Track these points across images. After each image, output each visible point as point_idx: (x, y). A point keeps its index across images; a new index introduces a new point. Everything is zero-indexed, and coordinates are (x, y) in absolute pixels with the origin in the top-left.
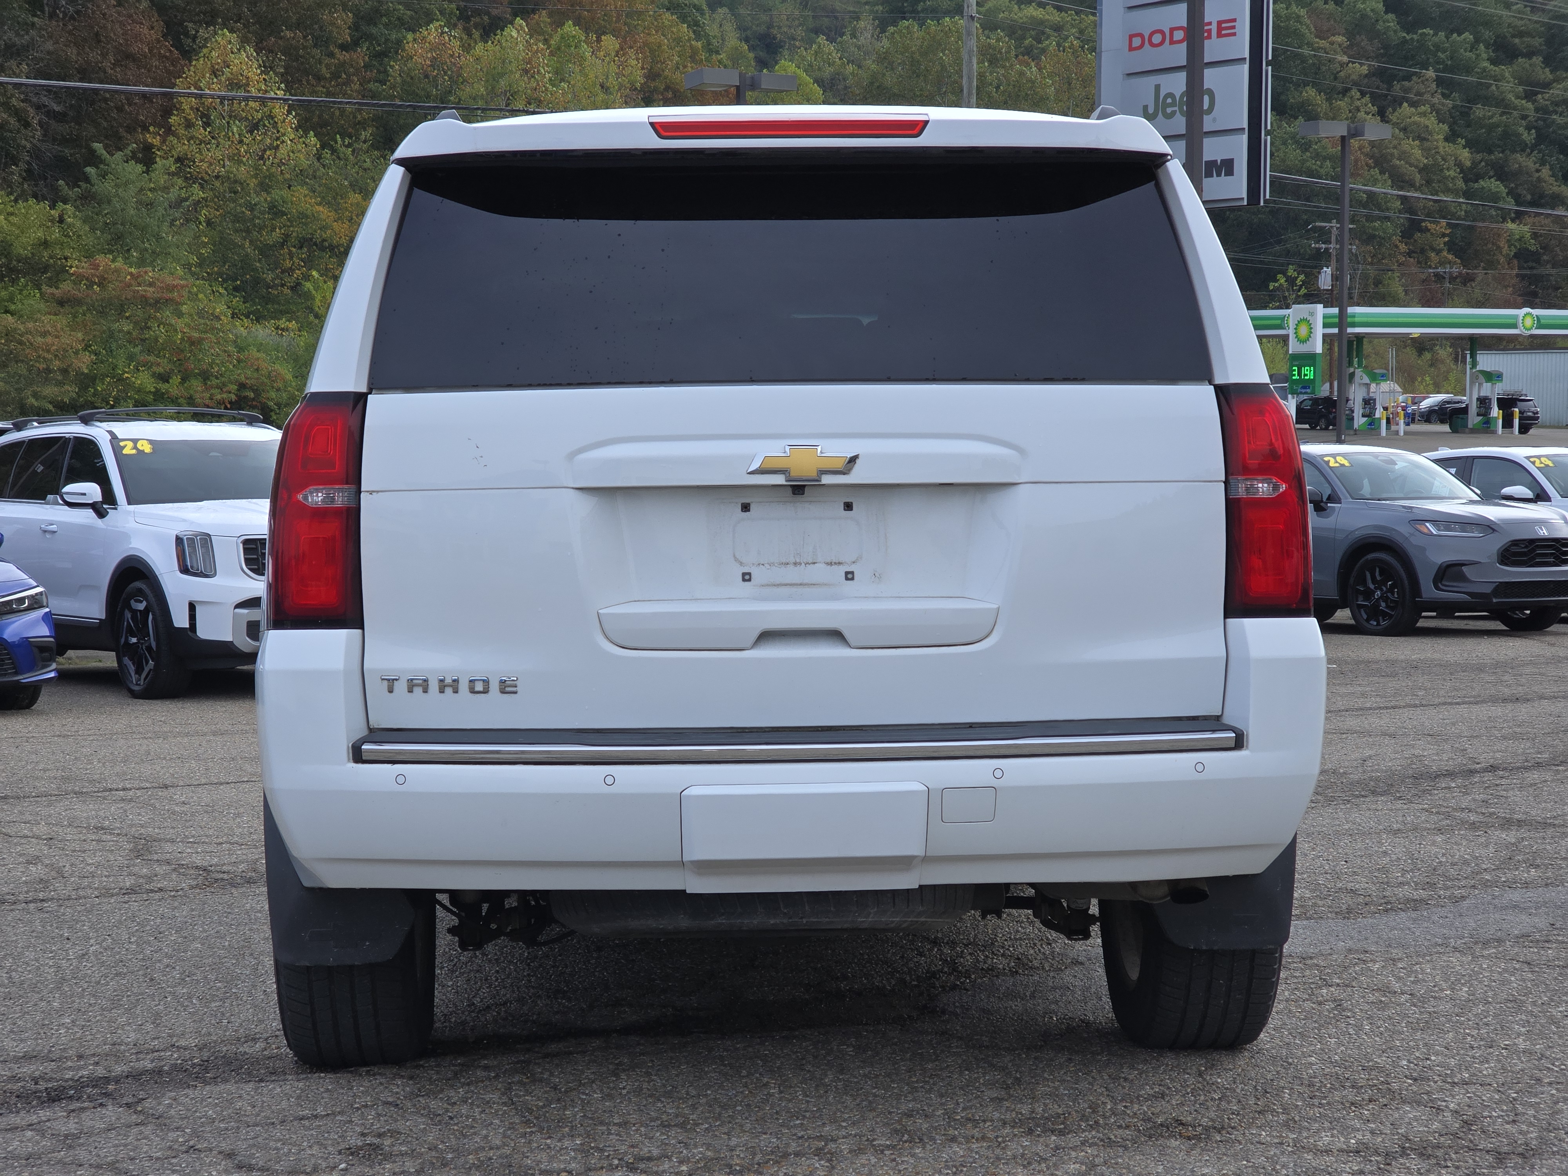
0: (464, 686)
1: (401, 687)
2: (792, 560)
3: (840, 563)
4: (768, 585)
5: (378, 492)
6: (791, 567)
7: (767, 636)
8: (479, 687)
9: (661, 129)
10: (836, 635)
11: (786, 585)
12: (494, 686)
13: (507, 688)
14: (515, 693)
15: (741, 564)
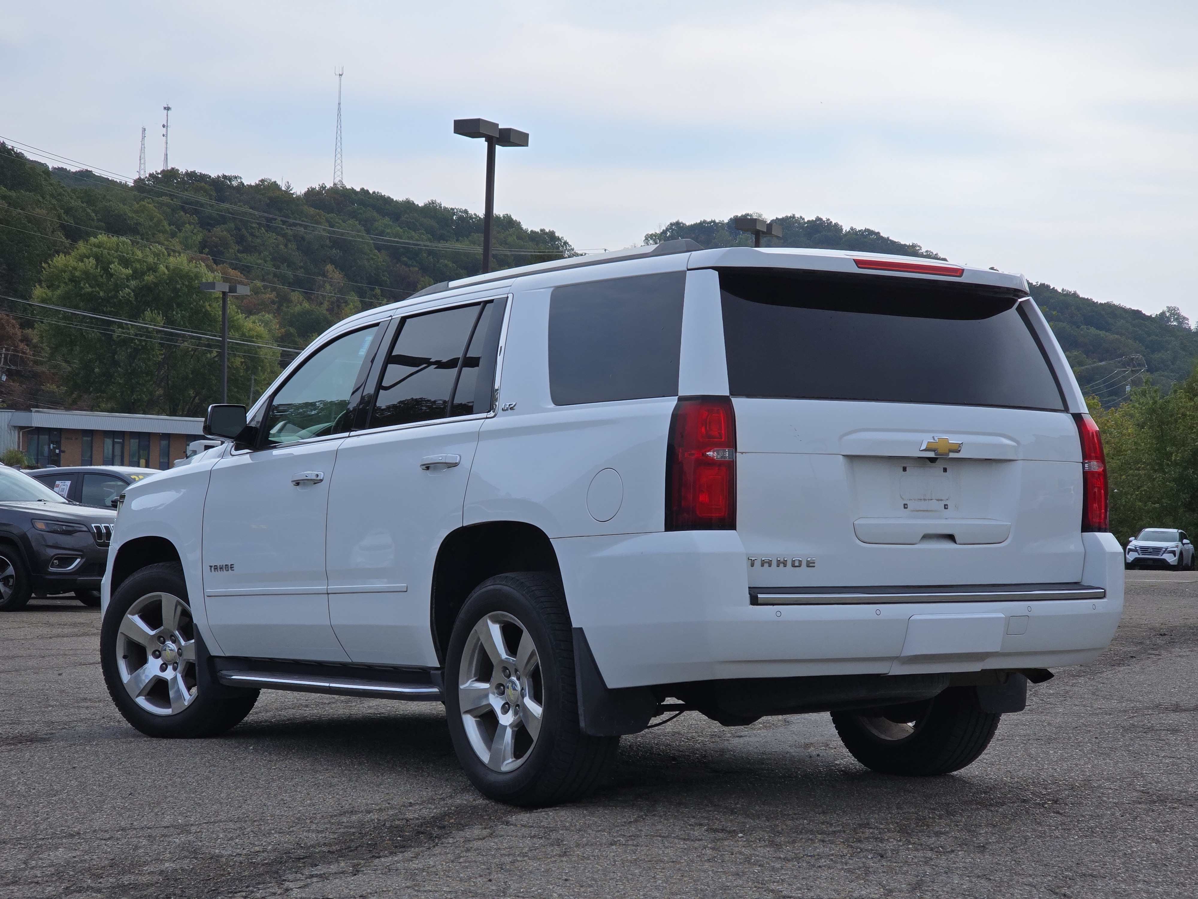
0: (789, 564)
1: (758, 564)
2: (922, 498)
3: (942, 500)
4: (914, 511)
5: (746, 453)
6: (923, 501)
7: (927, 537)
8: (797, 564)
9: (859, 263)
10: (951, 538)
11: (921, 511)
12: (804, 564)
13: (810, 564)
14: (814, 567)
15: (903, 499)
